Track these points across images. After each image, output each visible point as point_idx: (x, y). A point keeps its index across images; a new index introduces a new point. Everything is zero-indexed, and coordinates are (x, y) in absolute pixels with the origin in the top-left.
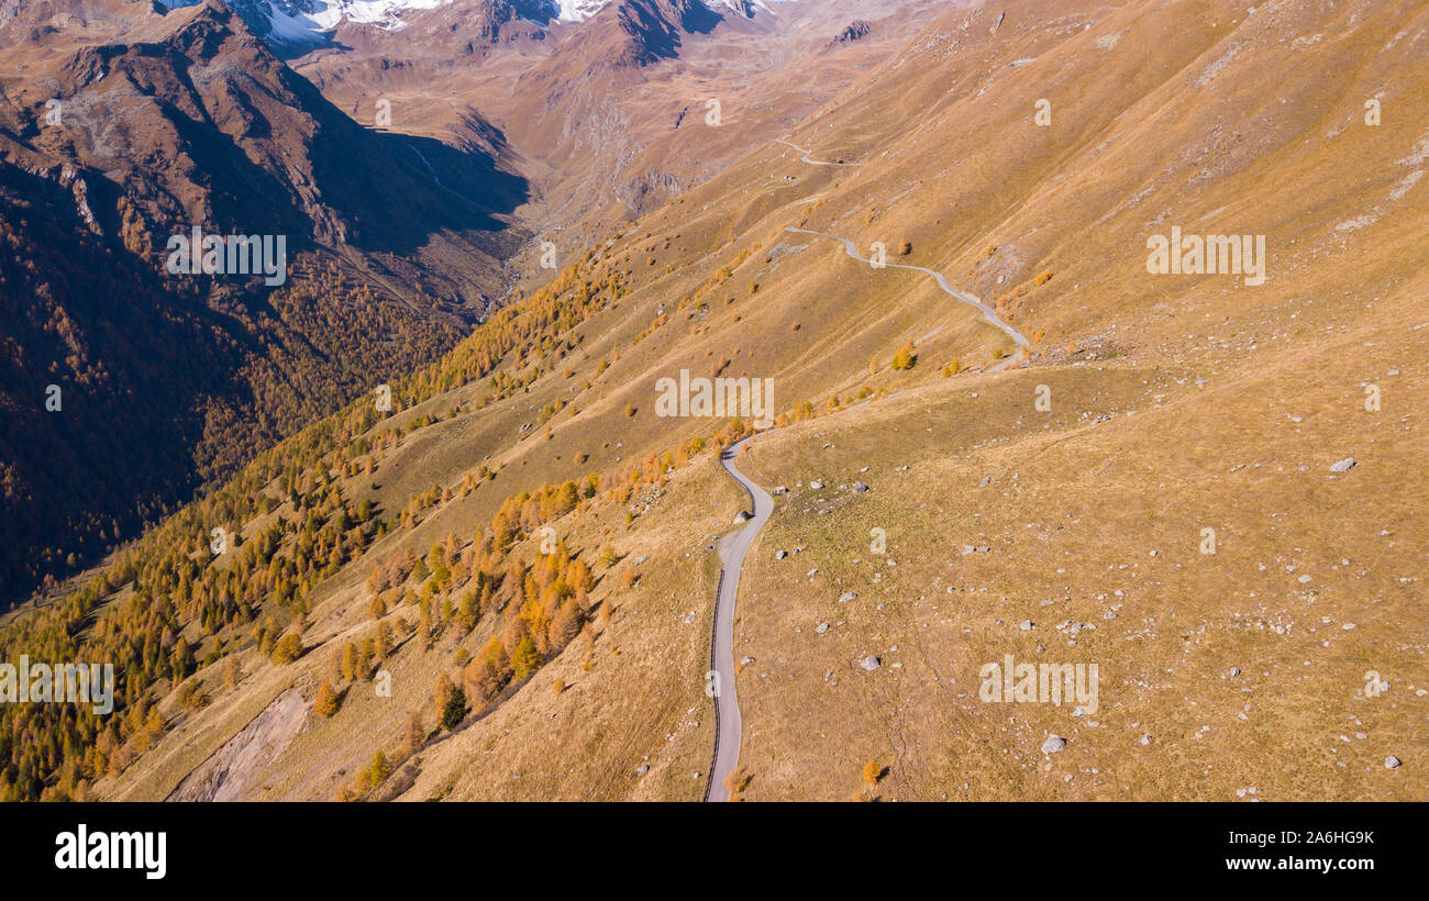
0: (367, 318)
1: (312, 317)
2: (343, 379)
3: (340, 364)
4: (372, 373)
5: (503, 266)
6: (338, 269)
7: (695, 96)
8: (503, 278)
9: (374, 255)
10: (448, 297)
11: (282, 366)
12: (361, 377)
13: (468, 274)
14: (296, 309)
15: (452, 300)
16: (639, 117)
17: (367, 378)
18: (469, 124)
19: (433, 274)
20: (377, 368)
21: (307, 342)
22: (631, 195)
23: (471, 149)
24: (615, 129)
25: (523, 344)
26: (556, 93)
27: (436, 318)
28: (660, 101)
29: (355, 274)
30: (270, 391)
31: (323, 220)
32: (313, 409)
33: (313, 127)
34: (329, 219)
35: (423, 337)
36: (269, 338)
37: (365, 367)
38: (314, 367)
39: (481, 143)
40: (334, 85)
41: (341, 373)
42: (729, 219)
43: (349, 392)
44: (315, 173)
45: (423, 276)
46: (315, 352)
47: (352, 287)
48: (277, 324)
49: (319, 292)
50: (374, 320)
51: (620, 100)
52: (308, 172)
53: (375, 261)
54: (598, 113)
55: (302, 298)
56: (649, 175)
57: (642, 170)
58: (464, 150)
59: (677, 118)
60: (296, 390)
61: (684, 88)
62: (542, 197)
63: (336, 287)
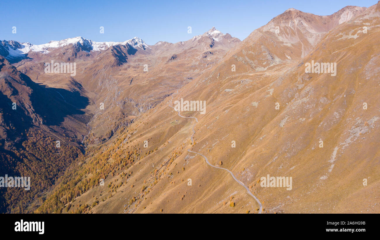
0: (51, 147)
1: (36, 148)
2: (46, 166)
3: (45, 162)
4: (54, 163)
5: (86, 126)
6: (41, 132)
7: (134, 74)
8: (87, 129)
9: (51, 127)
10: (72, 137)
11: (28, 165)
12: (51, 165)
13: (77, 129)
14: (31, 146)
15: (74, 137)
16: (120, 81)
17: (53, 165)
18: (72, 83)
19: (68, 130)
20: (56, 162)
21: (34, 156)
22: (121, 105)
23: (74, 91)
24: (113, 84)
25: (113, 171)
26: (96, 73)
27: (71, 144)
28: (125, 76)
29: (46, 133)
30: (25, 173)
31: (36, 118)
32: (39, 178)
33: (31, 91)
34: (37, 117)
35: (68, 151)
36: (23, 156)
37: (52, 162)
38: (38, 164)
39: (76, 88)
40: (30, 71)
41: (45, 164)
42: (164, 133)
43: (49, 171)
44: (32, 105)
45: (65, 131)
46: (37, 159)
47: (46, 137)
48: (25, 152)
49: (36, 140)
50: (53, 147)
51: (114, 76)
52: (30, 104)
53: (51, 128)
54: (108, 79)
55: (32, 143)
56: (126, 99)
57: (123, 98)
58: (72, 91)
59: (130, 82)
60: (33, 172)
61: (131, 73)
62: (94, 103)
63: (41, 138)
